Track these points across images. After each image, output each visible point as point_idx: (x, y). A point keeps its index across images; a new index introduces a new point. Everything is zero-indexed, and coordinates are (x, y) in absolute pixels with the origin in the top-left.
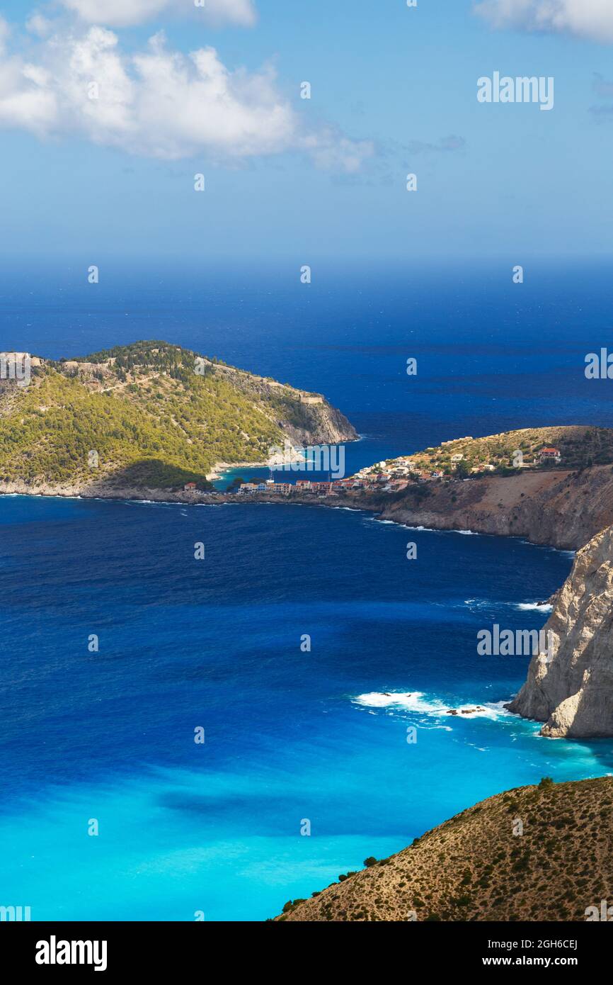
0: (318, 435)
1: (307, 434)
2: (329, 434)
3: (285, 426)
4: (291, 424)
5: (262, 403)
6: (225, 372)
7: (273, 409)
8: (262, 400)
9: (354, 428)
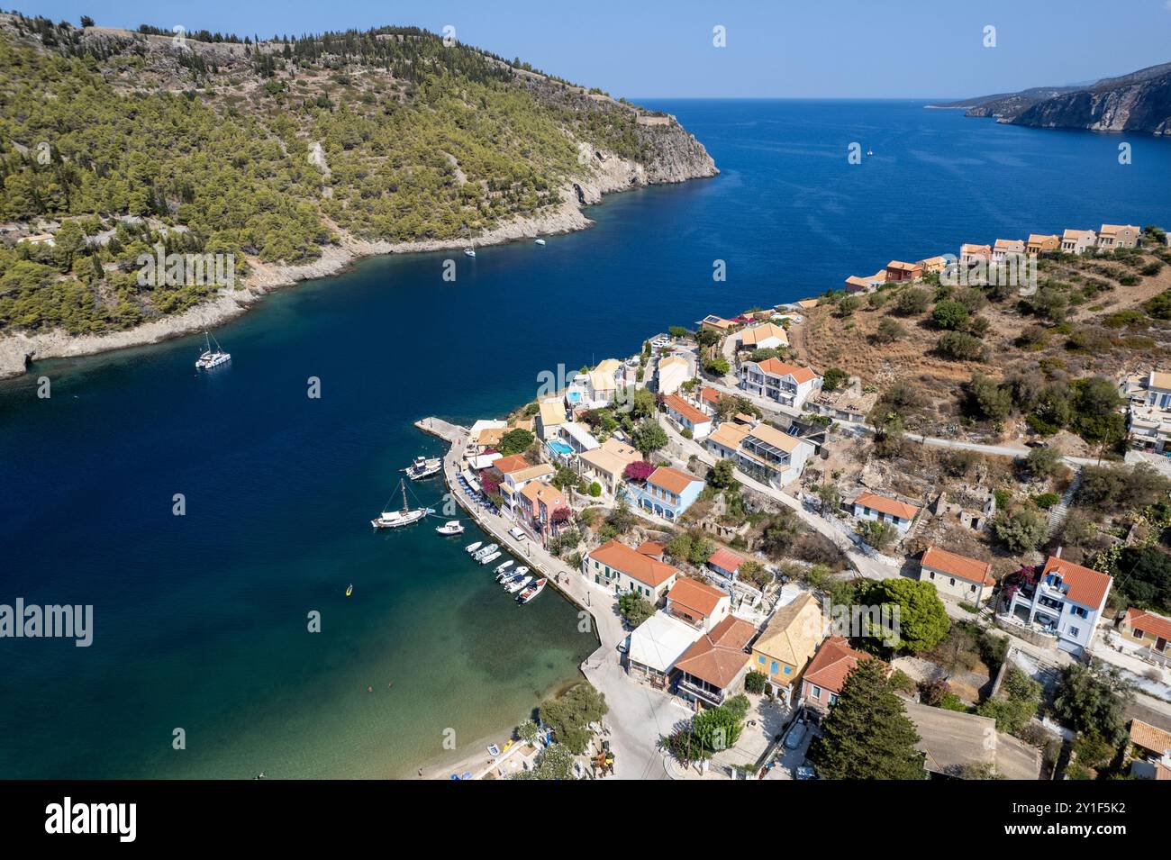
0: (654, 170)
1: (640, 168)
2: (671, 168)
3: (605, 157)
4: (615, 154)
5: (576, 124)
6: (528, 80)
7: (591, 132)
8: (578, 119)
9: (712, 160)
